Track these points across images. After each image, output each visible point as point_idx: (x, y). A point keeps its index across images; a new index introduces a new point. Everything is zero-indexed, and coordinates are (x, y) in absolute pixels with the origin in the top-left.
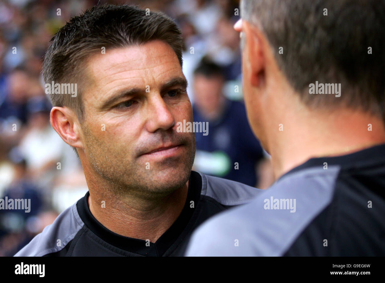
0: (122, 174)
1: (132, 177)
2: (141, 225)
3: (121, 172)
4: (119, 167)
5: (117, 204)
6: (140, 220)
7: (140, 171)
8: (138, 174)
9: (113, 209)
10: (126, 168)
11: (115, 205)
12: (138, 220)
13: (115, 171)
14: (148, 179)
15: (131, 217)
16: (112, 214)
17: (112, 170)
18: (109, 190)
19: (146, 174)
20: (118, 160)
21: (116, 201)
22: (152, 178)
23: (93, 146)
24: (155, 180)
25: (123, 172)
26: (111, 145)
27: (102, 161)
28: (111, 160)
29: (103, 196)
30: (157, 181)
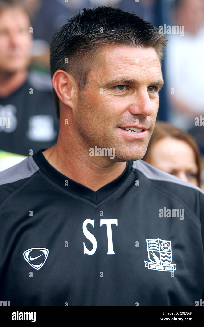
0: (100, 137)
1: (106, 142)
2: (94, 176)
3: (100, 136)
4: (100, 131)
5: (82, 156)
6: (95, 173)
7: (114, 140)
8: (112, 142)
9: (77, 159)
10: (105, 134)
11: (80, 157)
12: (94, 172)
13: (96, 133)
14: (118, 148)
15: (89, 168)
16: (74, 163)
17: (94, 132)
18: (80, 144)
19: (117, 145)
20: (101, 126)
21: (82, 154)
22: (121, 149)
23: (84, 110)
24: (123, 152)
25: (102, 136)
26: (101, 113)
27: (88, 123)
28: (96, 124)
29: (73, 148)
30: (124, 153)
